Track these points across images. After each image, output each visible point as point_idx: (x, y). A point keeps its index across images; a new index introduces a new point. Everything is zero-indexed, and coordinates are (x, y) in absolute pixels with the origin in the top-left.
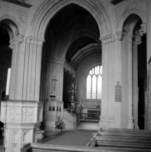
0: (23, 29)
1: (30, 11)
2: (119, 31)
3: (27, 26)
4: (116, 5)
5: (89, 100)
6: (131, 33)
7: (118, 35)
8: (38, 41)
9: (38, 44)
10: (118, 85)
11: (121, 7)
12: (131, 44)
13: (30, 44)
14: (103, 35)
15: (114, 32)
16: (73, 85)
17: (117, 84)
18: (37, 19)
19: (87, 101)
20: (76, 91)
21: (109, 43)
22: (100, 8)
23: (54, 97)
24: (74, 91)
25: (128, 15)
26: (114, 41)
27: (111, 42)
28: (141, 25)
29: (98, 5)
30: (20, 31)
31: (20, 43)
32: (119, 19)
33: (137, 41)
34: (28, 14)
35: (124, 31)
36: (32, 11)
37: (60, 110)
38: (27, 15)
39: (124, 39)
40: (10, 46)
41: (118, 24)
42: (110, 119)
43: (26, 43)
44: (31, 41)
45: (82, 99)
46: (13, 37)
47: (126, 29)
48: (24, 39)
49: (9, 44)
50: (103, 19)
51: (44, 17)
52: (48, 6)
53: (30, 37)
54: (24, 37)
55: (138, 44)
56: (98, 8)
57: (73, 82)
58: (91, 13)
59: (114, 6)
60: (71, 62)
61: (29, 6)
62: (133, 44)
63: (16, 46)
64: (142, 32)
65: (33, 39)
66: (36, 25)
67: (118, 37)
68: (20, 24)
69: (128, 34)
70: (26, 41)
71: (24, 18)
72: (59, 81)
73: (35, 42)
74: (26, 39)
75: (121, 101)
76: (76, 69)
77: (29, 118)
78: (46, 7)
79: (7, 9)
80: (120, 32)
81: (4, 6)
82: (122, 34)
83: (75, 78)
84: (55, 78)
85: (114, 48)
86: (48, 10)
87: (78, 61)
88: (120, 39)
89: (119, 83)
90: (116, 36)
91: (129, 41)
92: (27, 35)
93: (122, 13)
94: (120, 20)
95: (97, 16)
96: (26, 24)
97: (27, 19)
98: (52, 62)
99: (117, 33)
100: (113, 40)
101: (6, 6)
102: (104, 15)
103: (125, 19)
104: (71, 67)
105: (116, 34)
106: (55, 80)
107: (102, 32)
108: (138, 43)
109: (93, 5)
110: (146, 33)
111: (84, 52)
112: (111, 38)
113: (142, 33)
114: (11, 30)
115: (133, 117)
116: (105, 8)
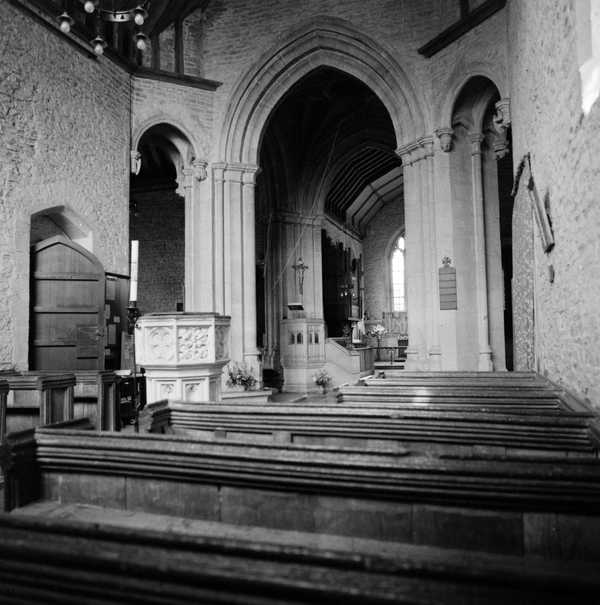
0: (204, 145)
1: (218, 97)
2: (442, 126)
3: (211, 136)
4: (434, 57)
5: (400, 313)
6: (476, 130)
7: (440, 137)
8: (244, 172)
9: (244, 181)
10: (447, 266)
11: (445, 62)
12: (478, 157)
13: (224, 182)
14: (403, 142)
15: (430, 131)
16: (354, 279)
17: (442, 266)
18: (236, 116)
19: (397, 315)
20: (363, 292)
21: (419, 160)
22: (392, 72)
23: (300, 308)
24: (359, 293)
25: (463, 81)
26: (433, 155)
27: (425, 158)
28: (498, 105)
29: (385, 65)
30: (196, 152)
31: (200, 180)
32: (441, 95)
33: (496, 148)
34: (212, 106)
35: (455, 125)
36: (222, 96)
37: (317, 341)
38: (210, 109)
39: (457, 146)
40: (178, 191)
41: (439, 107)
42: (431, 354)
43: (213, 179)
44: (226, 173)
45: (384, 313)
46: (183, 168)
47: (462, 120)
48: (208, 169)
49: (176, 186)
50: (401, 99)
51: (253, 109)
52: (260, 80)
53: (222, 163)
54: (206, 164)
55: (498, 156)
56: (387, 71)
57: (354, 270)
58: (371, 86)
59: (427, 62)
60: (349, 221)
61: (212, 86)
62: (483, 159)
63: (192, 189)
64: (500, 122)
65: (229, 167)
66: (235, 133)
67: (442, 143)
68: (195, 134)
69: (469, 133)
70: (213, 175)
71: (202, 117)
72: (311, 267)
73: (237, 176)
74: (213, 170)
75: (456, 309)
76: (362, 237)
77: (197, 352)
78: (257, 84)
79: (161, 97)
80: (445, 129)
81: (152, 91)
82: (452, 132)
83: (360, 260)
84: (300, 263)
85: (433, 172)
86: (262, 89)
87: (366, 214)
88: (445, 149)
89: (449, 262)
90: (437, 140)
91: (473, 151)
92: (213, 160)
93: (447, 77)
94: (444, 98)
95: (386, 95)
96: (209, 131)
97: (212, 120)
98: (290, 223)
99: (437, 131)
100: (430, 151)
101: (156, 91)
102: (403, 89)
103: (456, 93)
104: (348, 231)
105: (434, 135)
106: (303, 267)
107: (402, 133)
108: (498, 153)
109: (374, 64)
110: (510, 124)
111: (379, 192)
112: (423, 146)
113: (500, 125)
114: (176, 151)
115: (491, 348)
116: (404, 69)
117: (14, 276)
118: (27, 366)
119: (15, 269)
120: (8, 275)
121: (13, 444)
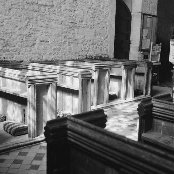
117: (109, 16)
118: (113, 56)
119: (110, 13)
120: (107, 16)
121: (144, 105)
